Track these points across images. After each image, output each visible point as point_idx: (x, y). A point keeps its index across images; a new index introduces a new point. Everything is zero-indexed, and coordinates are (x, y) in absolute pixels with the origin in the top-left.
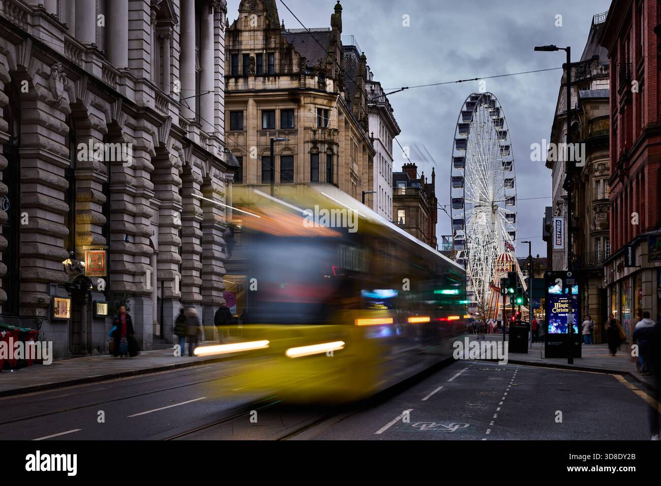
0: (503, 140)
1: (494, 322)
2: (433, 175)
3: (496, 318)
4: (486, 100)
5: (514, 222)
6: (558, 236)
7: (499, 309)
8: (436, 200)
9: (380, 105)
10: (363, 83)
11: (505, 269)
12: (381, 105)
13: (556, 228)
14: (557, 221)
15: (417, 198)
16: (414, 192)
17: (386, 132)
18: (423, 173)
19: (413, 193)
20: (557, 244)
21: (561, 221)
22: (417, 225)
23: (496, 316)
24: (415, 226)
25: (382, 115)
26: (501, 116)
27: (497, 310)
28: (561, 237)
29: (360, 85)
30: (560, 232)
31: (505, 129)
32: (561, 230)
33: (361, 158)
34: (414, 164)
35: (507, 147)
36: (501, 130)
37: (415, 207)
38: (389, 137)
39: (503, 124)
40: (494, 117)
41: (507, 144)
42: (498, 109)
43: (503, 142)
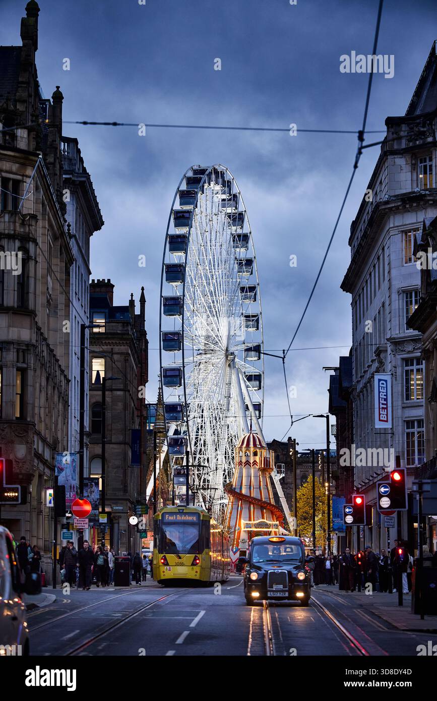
0: (243, 250)
1: (235, 553)
2: (143, 300)
3: (238, 545)
4: (217, 177)
5: (260, 388)
6: (381, 406)
7: (243, 529)
8: (147, 342)
9: (77, 177)
10: (58, 139)
11: (252, 461)
12: (80, 177)
13: (379, 392)
14: (380, 380)
15: (125, 339)
16: (120, 327)
17: (83, 224)
18: (132, 295)
19: (119, 329)
20: (380, 420)
21: (386, 381)
22: (126, 385)
23: (238, 542)
24: (122, 386)
25: (80, 194)
26: (241, 208)
27: (239, 533)
28: (387, 408)
29: (53, 141)
30: (386, 400)
31: (246, 230)
32: (386, 395)
33: (58, 265)
34: (109, 280)
35: (249, 262)
36: (239, 231)
37: (121, 354)
38: (86, 232)
39: (243, 222)
40: (229, 210)
41: (249, 256)
42: (235, 196)
43: (242, 253)
